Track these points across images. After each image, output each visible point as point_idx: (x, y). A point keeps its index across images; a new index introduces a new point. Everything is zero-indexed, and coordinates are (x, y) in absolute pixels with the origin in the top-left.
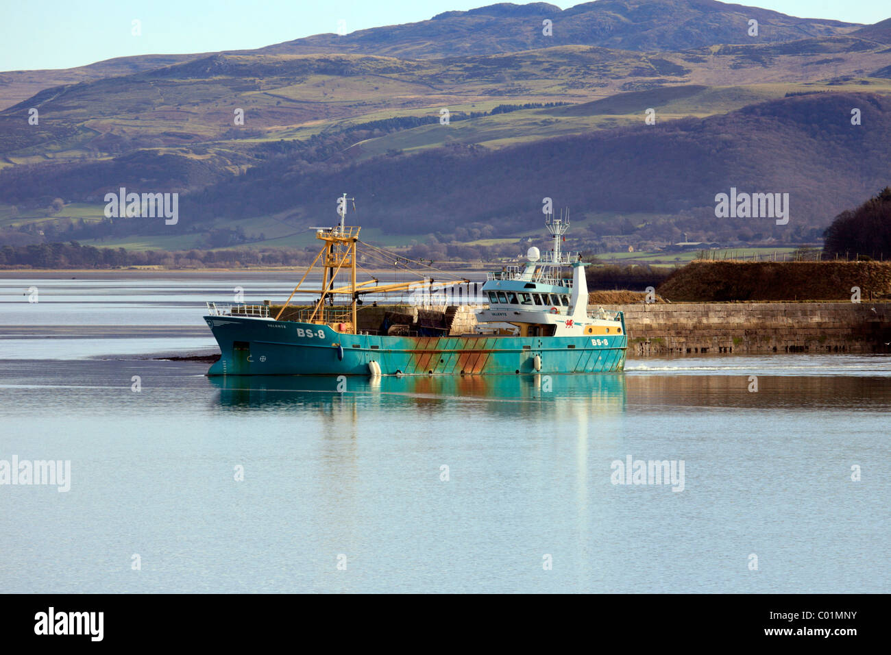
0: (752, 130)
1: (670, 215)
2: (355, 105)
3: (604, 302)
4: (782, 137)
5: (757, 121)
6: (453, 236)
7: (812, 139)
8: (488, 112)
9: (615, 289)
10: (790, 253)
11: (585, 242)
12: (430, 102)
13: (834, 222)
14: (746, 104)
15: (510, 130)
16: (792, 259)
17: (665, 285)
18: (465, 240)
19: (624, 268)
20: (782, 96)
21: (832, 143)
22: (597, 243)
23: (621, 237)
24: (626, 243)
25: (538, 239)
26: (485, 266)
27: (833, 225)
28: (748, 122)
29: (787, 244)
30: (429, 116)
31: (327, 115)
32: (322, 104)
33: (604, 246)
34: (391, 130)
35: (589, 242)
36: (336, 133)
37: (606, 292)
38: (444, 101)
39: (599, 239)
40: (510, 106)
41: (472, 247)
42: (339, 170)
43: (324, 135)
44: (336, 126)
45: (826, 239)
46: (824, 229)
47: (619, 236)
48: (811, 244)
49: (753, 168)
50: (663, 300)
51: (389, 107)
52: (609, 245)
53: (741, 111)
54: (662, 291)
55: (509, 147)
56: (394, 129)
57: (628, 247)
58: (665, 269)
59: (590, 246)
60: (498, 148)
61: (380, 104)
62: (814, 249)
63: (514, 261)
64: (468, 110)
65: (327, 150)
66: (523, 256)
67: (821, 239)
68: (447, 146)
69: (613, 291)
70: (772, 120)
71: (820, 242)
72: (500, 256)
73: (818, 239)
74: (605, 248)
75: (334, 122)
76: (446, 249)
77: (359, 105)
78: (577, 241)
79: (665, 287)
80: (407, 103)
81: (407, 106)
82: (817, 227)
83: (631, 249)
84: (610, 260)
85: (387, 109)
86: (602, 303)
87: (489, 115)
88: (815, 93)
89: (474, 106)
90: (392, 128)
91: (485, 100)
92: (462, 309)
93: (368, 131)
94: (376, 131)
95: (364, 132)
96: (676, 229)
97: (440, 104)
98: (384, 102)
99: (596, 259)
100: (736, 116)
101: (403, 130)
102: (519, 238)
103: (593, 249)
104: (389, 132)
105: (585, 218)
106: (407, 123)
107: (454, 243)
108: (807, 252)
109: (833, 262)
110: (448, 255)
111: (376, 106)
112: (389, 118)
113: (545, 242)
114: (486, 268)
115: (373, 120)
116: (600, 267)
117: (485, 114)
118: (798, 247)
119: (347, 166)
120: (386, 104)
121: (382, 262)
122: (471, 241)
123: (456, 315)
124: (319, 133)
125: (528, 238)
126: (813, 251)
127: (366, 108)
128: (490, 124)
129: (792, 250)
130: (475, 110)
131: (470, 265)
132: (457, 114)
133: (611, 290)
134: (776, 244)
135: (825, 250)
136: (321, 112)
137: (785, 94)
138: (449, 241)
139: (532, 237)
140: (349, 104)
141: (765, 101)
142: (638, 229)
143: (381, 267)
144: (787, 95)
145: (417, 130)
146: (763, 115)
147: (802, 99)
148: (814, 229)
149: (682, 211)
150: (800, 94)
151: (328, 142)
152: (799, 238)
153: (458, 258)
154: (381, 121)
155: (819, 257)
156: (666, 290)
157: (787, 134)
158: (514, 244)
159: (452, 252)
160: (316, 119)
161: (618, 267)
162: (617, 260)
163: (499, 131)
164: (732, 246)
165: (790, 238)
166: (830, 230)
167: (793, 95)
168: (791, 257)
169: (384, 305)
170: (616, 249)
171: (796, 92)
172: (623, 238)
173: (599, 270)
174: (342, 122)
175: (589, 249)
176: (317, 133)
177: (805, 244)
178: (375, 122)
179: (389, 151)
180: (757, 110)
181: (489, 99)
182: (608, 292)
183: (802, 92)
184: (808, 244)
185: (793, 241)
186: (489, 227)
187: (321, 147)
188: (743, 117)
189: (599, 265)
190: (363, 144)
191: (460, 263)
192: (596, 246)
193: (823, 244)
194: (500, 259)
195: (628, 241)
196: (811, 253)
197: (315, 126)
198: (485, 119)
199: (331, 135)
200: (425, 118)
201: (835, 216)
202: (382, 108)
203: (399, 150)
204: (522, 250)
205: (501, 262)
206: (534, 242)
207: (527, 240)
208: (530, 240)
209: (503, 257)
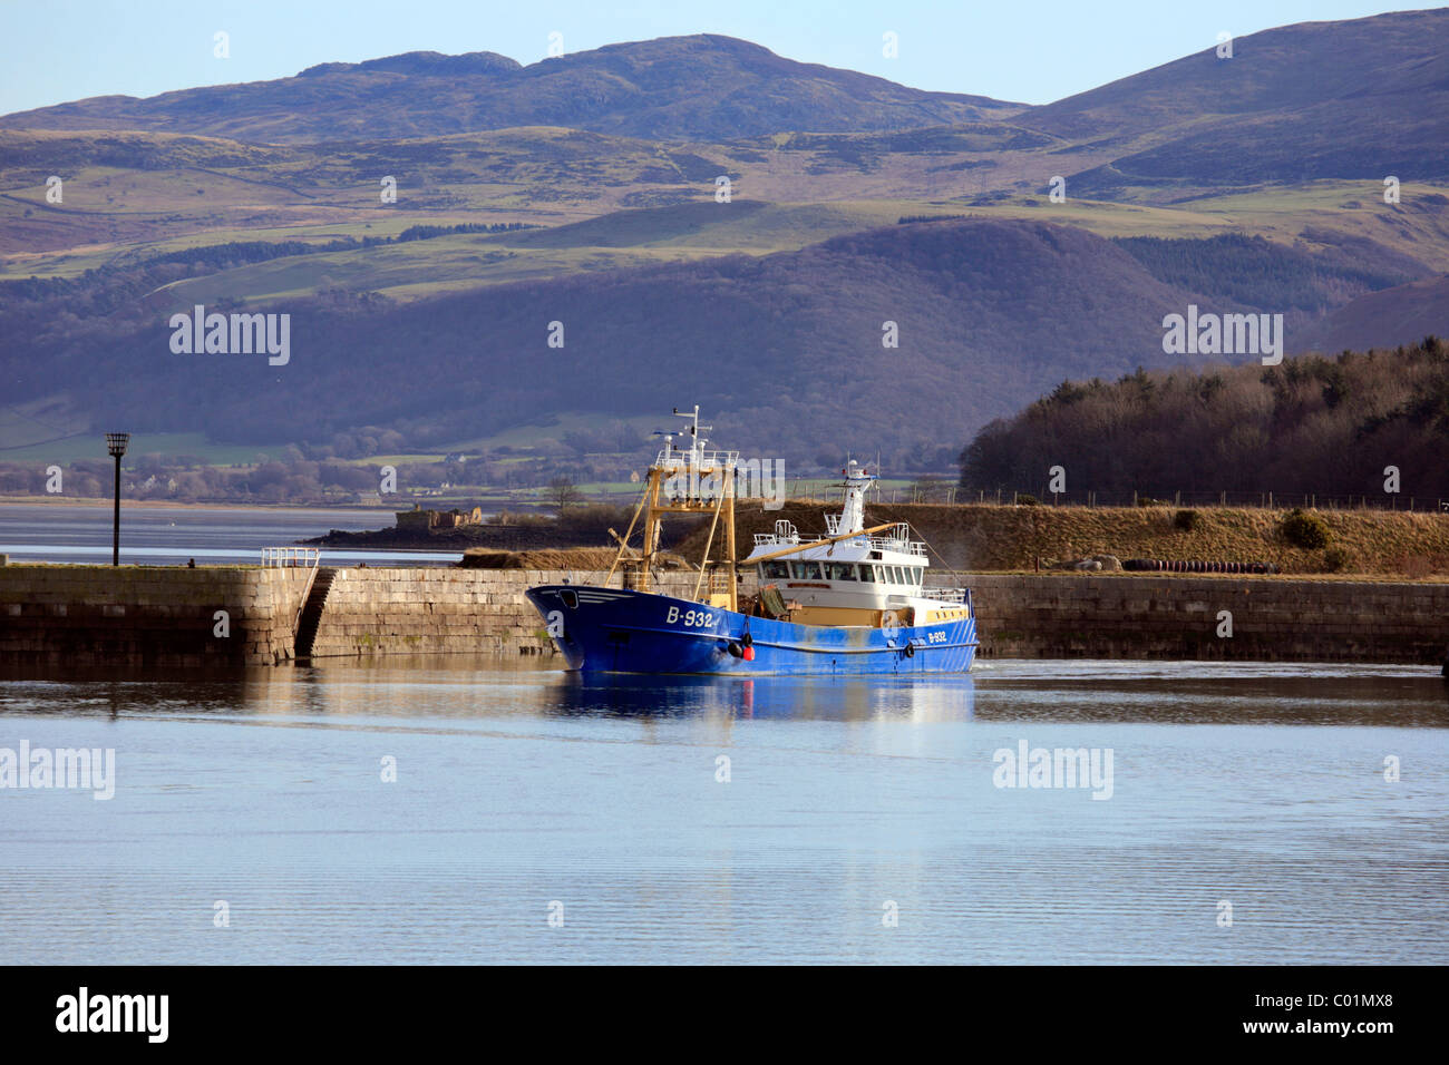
0: (842, 278)
2: (162, 220)
3: (587, 566)
4: (892, 291)
5: (851, 263)
6: (329, 448)
7: (943, 297)
8: (394, 238)
9: (606, 545)
10: (903, 489)
11: (557, 465)
12: (295, 217)
13: (978, 439)
14: (834, 233)
15: (430, 269)
16: (908, 500)
17: (693, 539)
18: (350, 456)
19: (623, 509)
20: (893, 221)
21: (977, 304)
22: (577, 466)
23: (619, 455)
24: (627, 468)
25: (476, 457)
26: (383, 502)
27: (976, 444)
28: (835, 265)
29: (899, 474)
30: (290, 242)
31: (114, 236)
32: (106, 217)
33: (588, 470)
34: (224, 265)
35: (563, 464)
36: (128, 267)
37: (591, 549)
38: (318, 217)
39: (581, 459)
40: (431, 227)
41: (362, 468)
42: (133, 331)
43: (107, 270)
44: (128, 255)
45: (963, 466)
46: (961, 449)
47: (615, 455)
48: (940, 474)
49: (843, 342)
50: (687, 566)
51: (221, 225)
52: (598, 469)
53: (824, 246)
54: (687, 550)
55: (428, 298)
56: (230, 263)
57: (629, 474)
59: (565, 470)
60: (410, 300)
61: (206, 218)
62: (943, 483)
63: (434, 493)
64: (358, 233)
65: (113, 296)
66: (451, 485)
67: (956, 466)
68: (322, 293)
69: (604, 549)
70: (875, 262)
71: (953, 471)
72: (410, 485)
73: (951, 466)
74: (591, 476)
75: (126, 248)
76: (316, 471)
77: (170, 219)
78: (543, 462)
79: (691, 543)
80: (254, 218)
81: (253, 224)
82: (950, 446)
83: (635, 477)
84: (599, 495)
85: (219, 228)
86: (584, 568)
87: (394, 242)
88: (948, 218)
89: (369, 226)
90: (226, 261)
91: (386, 216)
92: (343, 574)
93: (184, 266)
94: (199, 266)
95: (177, 266)
97: (310, 222)
98: (213, 216)
99: (575, 494)
100: (816, 255)
101: (246, 266)
102: (443, 454)
103: (571, 476)
104: (221, 268)
105: (555, 423)
106: (254, 252)
107: (332, 461)
108: (933, 487)
109: (974, 506)
110: (320, 481)
111: (199, 222)
112: (221, 243)
113: (488, 463)
114: (384, 505)
115: (194, 246)
116: (582, 507)
117: (389, 240)
118: (917, 479)
119: (148, 324)
120: (216, 220)
121: (205, 492)
122: (360, 458)
123: (333, 586)
124: (98, 267)
125: (459, 454)
126: (941, 487)
127: (183, 224)
128: (396, 258)
129: (907, 484)
130: (371, 233)
131: (359, 500)
132: (339, 240)
133: (599, 545)
135: (963, 484)
136: (103, 230)
137: (899, 217)
138: (323, 456)
139: (466, 454)
140: (152, 217)
141: (864, 230)
142: (648, 443)
143: (203, 500)
144: (902, 221)
145: (272, 266)
146: (861, 252)
147: (927, 227)
148: (945, 449)
149: (722, 413)
150: (923, 219)
151: (114, 283)
152: (920, 464)
153: (337, 488)
154: (207, 248)
155: (951, 497)
156: (694, 548)
157: (901, 287)
158: (435, 464)
159: (328, 477)
160: (94, 242)
161: (613, 508)
162: (612, 495)
163: (411, 270)
164: (806, 476)
165: (903, 464)
166: (971, 450)
167: (912, 220)
168: (906, 495)
169: (208, 566)
170: (610, 477)
171: (917, 215)
172: (622, 458)
173: (579, 511)
174: (139, 249)
175: (563, 476)
176: (95, 266)
177: (928, 474)
178: (197, 250)
179: (220, 300)
180: (852, 244)
181: (394, 216)
182: (596, 550)
183: (927, 215)
184: (935, 474)
185: (908, 469)
186: (391, 435)
187: (101, 291)
188: (828, 256)
189: (580, 504)
190: (176, 287)
191: (343, 495)
192: (575, 471)
193: (958, 475)
194: (409, 490)
195: (629, 464)
196: (938, 490)
197: (91, 254)
198: (388, 250)
199: (118, 270)
200: (284, 244)
201: (979, 427)
202: (209, 225)
203: (238, 300)
204: (448, 474)
205: (411, 495)
206: (469, 463)
207: (457, 459)
208: (462, 459)
209: (416, 486)
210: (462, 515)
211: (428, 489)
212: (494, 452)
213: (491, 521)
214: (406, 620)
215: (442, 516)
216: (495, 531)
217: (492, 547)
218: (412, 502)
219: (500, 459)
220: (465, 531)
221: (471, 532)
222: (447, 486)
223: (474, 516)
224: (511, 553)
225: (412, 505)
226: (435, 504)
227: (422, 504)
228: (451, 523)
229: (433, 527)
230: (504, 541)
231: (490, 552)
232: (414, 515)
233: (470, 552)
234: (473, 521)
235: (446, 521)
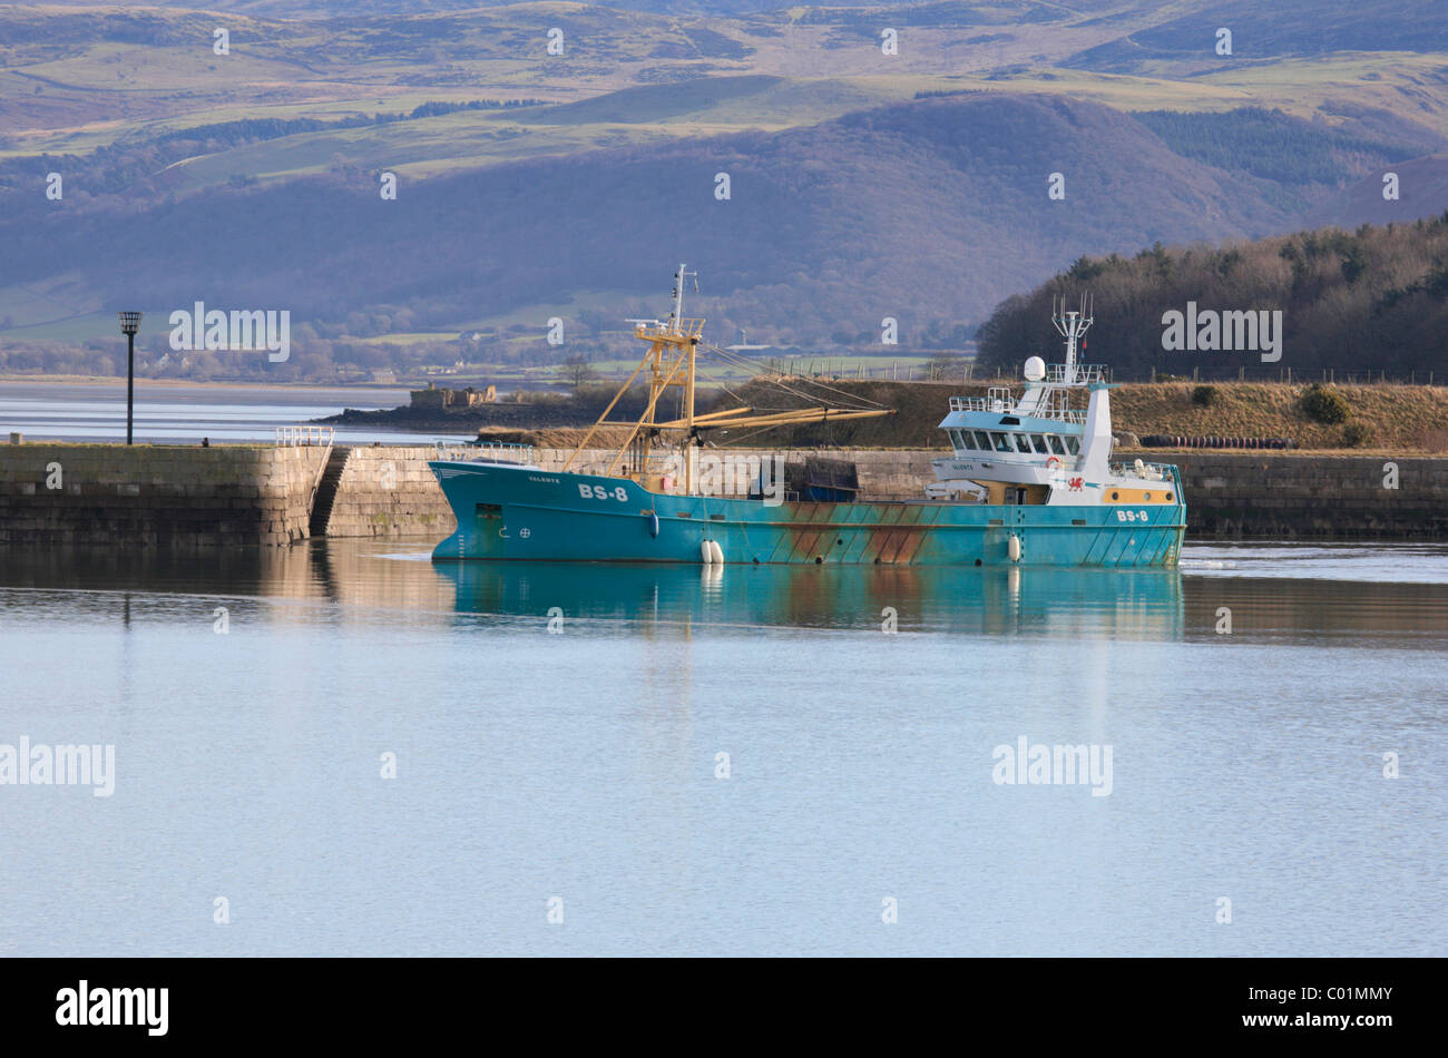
0: (857, 153)
1: (717, 298)
2: (173, 96)
3: (602, 444)
4: (909, 167)
5: (866, 138)
6: (343, 327)
7: (959, 173)
8: (407, 114)
10: (920, 366)
11: (572, 343)
12: (306, 94)
13: (995, 316)
14: (852, 108)
15: (445, 146)
16: (924, 377)
18: (363, 334)
20: (909, 96)
21: (993, 178)
22: (592, 343)
25: (491, 335)
26: (398, 380)
27: (993, 321)
28: (852, 140)
29: (916, 351)
30: (303, 119)
31: (125, 113)
32: (117, 94)
33: (603, 348)
34: (236, 142)
35: (580, 341)
36: (140, 143)
38: (330, 93)
39: (595, 336)
40: (444, 103)
41: (376, 347)
42: (146, 209)
43: (119, 148)
44: (139, 133)
45: (980, 343)
46: (978, 326)
48: (956, 351)
49: (860, 219)
51: (233, 101)
52: (613, 347)
53: (839, 121)
55: (441, 176)
56: (242, 140)
58: (707, 389)
59: (581, 347)
60: (424, 177)
61: (217, 95)
62: (960, 359)
63: (448, 372)
64: (371, 110)
65: (125, 173)
66: (465, 363)
67: (973, 343)
68: (334, 170)
70: (891, 137)
71: (970, 347)
72: (425, 363)
73: (968, 342)
74: (606, 354)
75: (139, 126)
76: (330, 349)
77: (183, 96)
80: (266, 95)
81: (265, 101)
82: (966, 323)
84: (613, 374)
85: (231, 105)
86: (599, 447)
87: (407, 119)
88: (965, 92)
89: (380, 103)
90: (238, 138)
91: (400, 93)
92: (357, 453)
93: (196, 143)
94: (211, 143)
95: (189, 143)
96: (728, 322)
97: (323, 98)
98: (225, 93)
99: (590, 372)
100: (832, 130)
101: (257, 142)
102: (457, 332)
103: (586, 353)
104: (234, 145)
105: (572, 300)
106: (266, 129)
107: (346, 340)
108: (948, 364)
109: (992, 382)
110: (334, 360)
111: (210, 98)
112: (234, 120)
113: (502, 341)
114: (399, 383)
115: (205, 123)
116: (597, 385)
117: (402, 117)
118: (933, 355)
119: (159, 202)
120: (228, 96)
121: (219, 370)
122: (374, 336)
123: (348, 464)
124: (110, 144)
125: (473, 332)
126: (958, 363)
127: (193, 102)
128: (411, 135)
129: (924, 361)
130: (384, 110)
131: (373, 378)
132: (352, 116)
134: (896, 350)
135: (979, 360)
136: (114, 107)
137: (914, 93)
138: (336, 335)
139: (480, 332)
140: (163, 94)
141: (880, 105)
143: (216, 378)
144: (918, 96)
145: (281, 143)
146: (876, 128)
147: (944, 102)
148: (962, 326)
149: (737, 291)
150: (939, 94)
151: (126, 160)
152: (936, 341)
153: (352, 366)
154: (219, 125)
155: (968, 374)
157: (917, 162)
158: (449, 342)
159: (342, 355)
160: (106, 119)
162: (626, 373)
163: (426, 147)
164: (822, 353)
165: (919, 341)
166: (988, 327)
167: (928, 95)
168: (922, 372)
169: (222, 445)
170: (625, 354)
171: (933, 90)
173: (594, 389)
174: (150, 126)
175: (578, 354)
176: (106, 143)
177: (945, 351)
178: (209, 126)
179: (233, 177)
180: (868, 119)
181: (407, 92)
182: (611, 428)
183: (943, 90)
184: (952, 351)
185: (925, 346)
186: (405, 313)
187: (113, 169)
188: (843, 131)
189: (595, 382)
190: (189, 164)
191: (357, 373)
192: (590, 349)
193: (975, 351)
194: (424, 368)
196: (956, 366)
197: (105, 131)
198: (402, 126)
199: (129, 147)
200: (297, 121)
201: (996, 304)
202: (220, 102)
203: (250, 177)
204: (462, 353)
205: (425, 373)
206: (483, 341)
207: (471, 337)
208: (477, 337)
209: (431, 365)
210: (477, 393)
211: (442, 367)
212: (509, 329)
213: (506, 399)
214: (420, 499)
215: (456, 393)
216: (510, 409)
217: (506, 425)
218: (426, 380)
219: (514, 337)
220: (481, 409)
221: (486, 411)
222: (461, 364)
223: (489, 394)
224: (526, 432)
225: (426, 384)
226: (449, 382)
227: (437, 382)
228: (466, 402)
229: (448, 406)
230: (519, 419)
231: (505, 430)
232: (428, 393)
233: (485, 430)
234: (488, 400)
235: (460, 399)
